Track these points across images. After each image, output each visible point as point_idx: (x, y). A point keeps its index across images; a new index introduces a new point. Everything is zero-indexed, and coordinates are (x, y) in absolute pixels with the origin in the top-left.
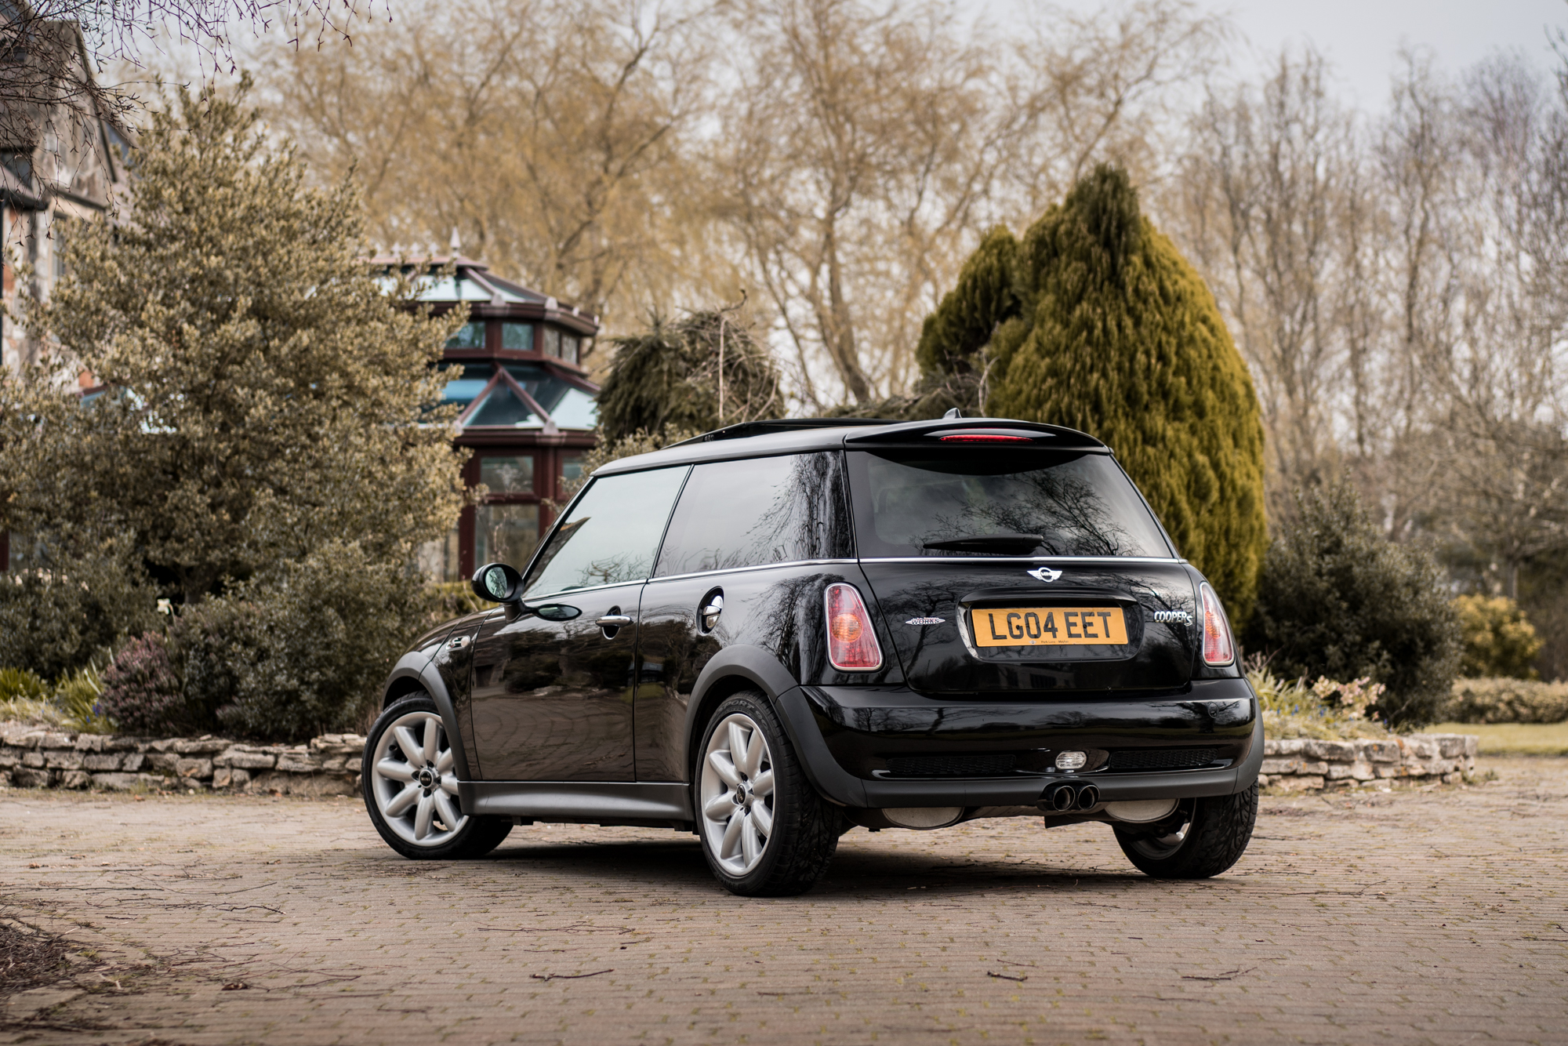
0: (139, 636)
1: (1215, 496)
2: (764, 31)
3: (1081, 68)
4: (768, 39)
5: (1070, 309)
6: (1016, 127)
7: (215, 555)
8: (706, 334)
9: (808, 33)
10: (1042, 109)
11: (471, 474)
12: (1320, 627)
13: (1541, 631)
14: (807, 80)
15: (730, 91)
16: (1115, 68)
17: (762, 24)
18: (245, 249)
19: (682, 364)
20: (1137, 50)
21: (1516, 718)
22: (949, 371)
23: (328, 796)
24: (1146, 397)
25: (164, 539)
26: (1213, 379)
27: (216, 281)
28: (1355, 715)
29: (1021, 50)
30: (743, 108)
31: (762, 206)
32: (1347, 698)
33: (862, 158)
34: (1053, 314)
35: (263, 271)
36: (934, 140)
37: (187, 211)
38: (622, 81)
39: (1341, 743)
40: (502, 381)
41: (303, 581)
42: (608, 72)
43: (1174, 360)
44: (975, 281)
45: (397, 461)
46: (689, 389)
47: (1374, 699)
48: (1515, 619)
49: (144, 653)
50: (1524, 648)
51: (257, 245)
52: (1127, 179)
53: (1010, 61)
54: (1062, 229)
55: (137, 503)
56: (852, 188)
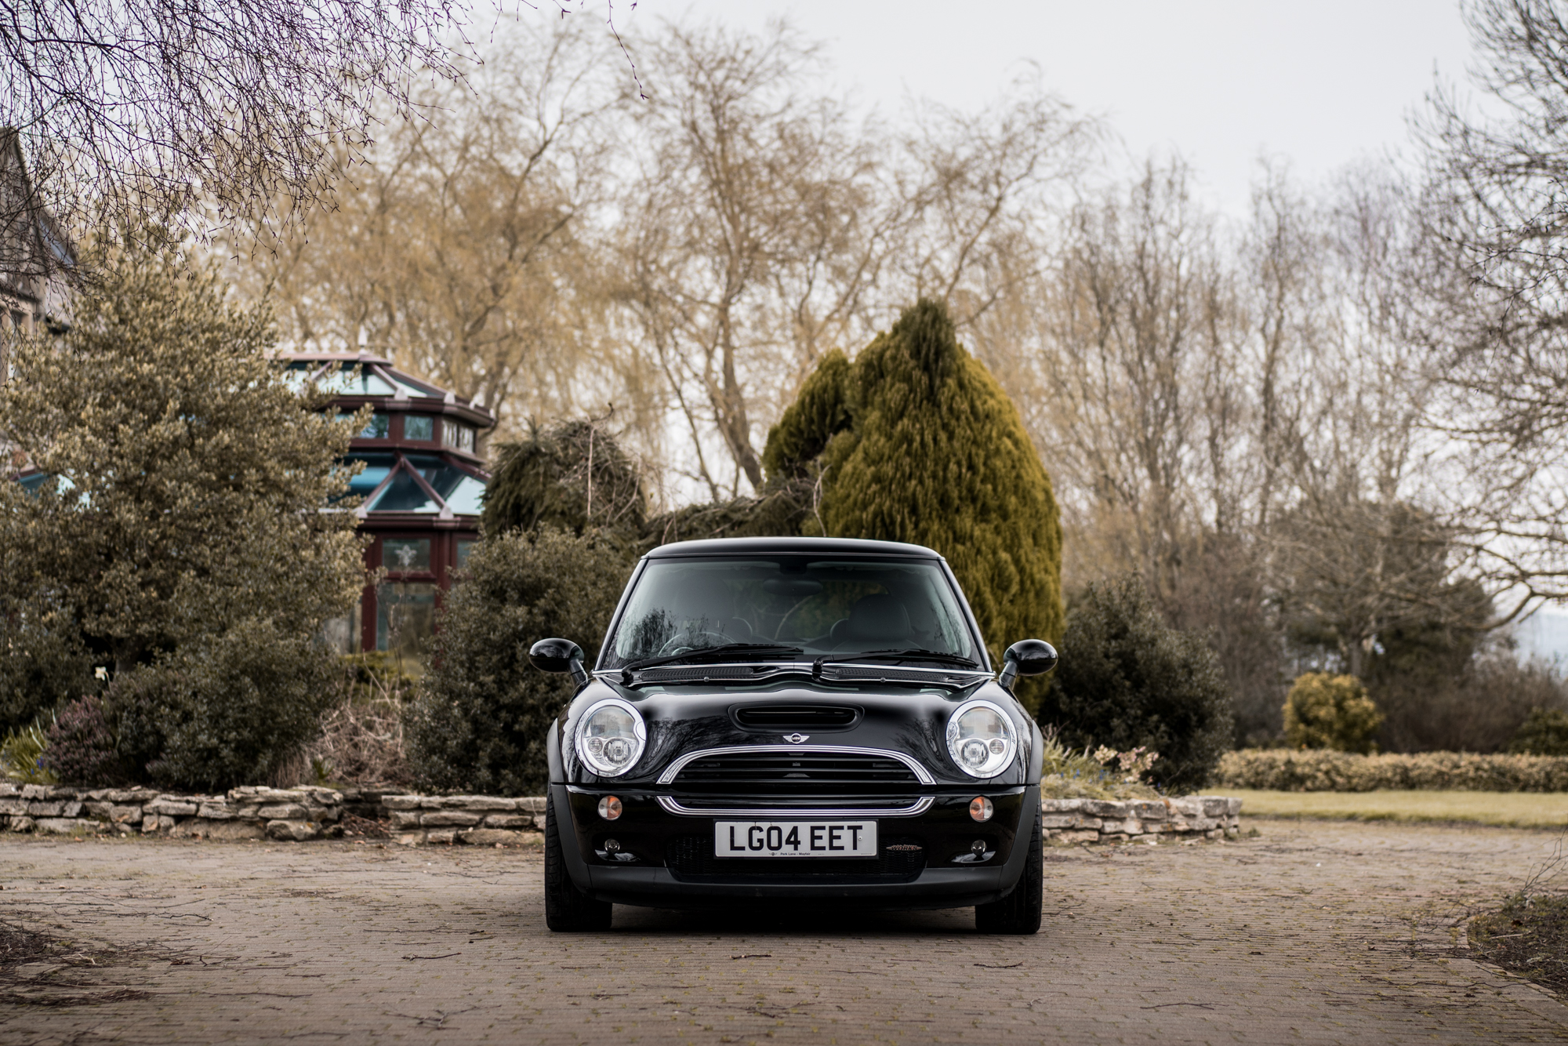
0: (79, 700)
1: (1015, 588)
2: (664, 124)
3: (965, 164)
4: (668, 132)
5: (893, 424)
6: (903, 219)
7: (144, 628)
8: (578, 441)
9: (707, 127)
10: (929, 202)
11: (372, 557)
12: (1107, 703)
13: (1383, 706)
14: (706, 172)
15: (630, 182)
16: (997, 166)
17: (662, 117)
18: (174, 358)
19: (557, 468)
20: (1018, 148)
21: (1333, 787)
22: (790, 475)
23: (242, 840)
24: (957, 502)
25: (99, 613)
26: (1016, 486)
27: (148, 385)
28: (1130, 779)
29: (910, 145)
30: (643, 198)
31: (661, 291)
32: (1125, 764)
33: (756, 247)
34: (879, 428)
35: (189, 377)
36: (824, 231)
37: (122, 321)
38: (528, 170)
39: (1115, 803)
40: (403, 470)
41: (223, 653)
42: (514, 162)
43: (982, 469)
44: (812, 398)
45: (307, 547)
46: (562, 489)
47: (1149, 765)
48: (1357, 695)
49: (84, 714)
50: (1365, 722)
51: (184, 354)
52: (944, 311)
53: (897, 158)
54: (888, 354)
55: (74, 581)
56: (747, 275)
